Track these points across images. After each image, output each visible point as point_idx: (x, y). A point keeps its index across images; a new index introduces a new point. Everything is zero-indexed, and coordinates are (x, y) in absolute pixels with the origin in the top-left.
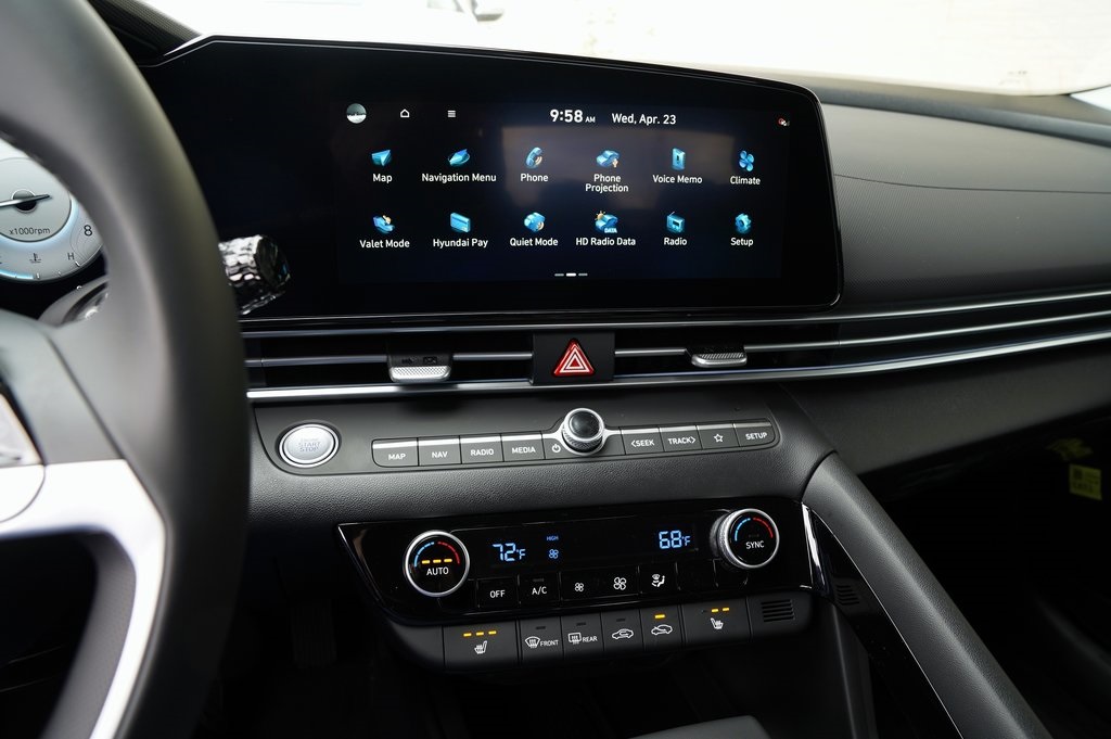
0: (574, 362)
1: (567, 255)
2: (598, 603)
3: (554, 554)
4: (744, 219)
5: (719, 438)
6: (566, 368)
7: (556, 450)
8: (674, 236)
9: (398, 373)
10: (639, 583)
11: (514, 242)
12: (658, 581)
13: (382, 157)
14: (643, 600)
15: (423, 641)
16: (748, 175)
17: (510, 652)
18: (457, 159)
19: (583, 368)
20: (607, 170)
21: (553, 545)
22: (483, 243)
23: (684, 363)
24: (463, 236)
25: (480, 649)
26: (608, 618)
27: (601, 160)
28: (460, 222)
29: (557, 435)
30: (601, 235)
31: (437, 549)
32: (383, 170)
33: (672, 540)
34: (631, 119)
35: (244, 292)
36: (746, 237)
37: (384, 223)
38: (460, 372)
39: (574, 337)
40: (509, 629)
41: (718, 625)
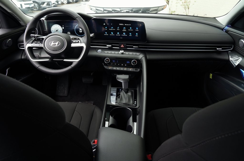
0: (122, 46)
1: (121, 36)
2: (120, 66)
3: (117, 62)
4: (137, 34)
5: (134, 54)
6: (121, 46)
7: (119, 53)
8: (130, 35)
9: (107, 46)
10: (124, 65)
11: (116, 35)
12: (126, 65)
13: (106, 27)
14: (124, 67)
15: (106, 67)
16: (137, 30)
17: (112, 69)
18: (112, 28)
19: (123, 47)
20: (124, 29)
21: (118, 61)
22: (114, 35)
23: (132, 47)
24: (112, 34)
25: (110, 68)
26: (121, 68)
27: (124, 28)
28: (112, 33)
29: (120, 52)
30: (124, 35)
31: (107, 59)
32: (106, 29)
33: (128, 62)
34: (126, 25)
35: (91, 37)
36: (137, 35)
37: (106, 33)
38: (113, 46)
39: (122, 44)
40: (112, 67)
41: (130, 70)
